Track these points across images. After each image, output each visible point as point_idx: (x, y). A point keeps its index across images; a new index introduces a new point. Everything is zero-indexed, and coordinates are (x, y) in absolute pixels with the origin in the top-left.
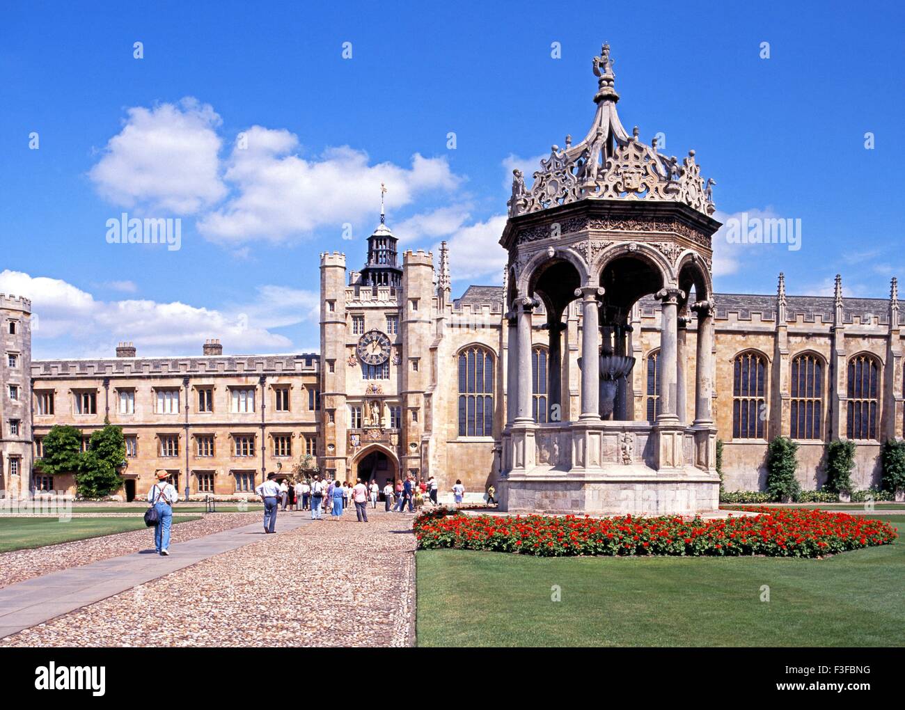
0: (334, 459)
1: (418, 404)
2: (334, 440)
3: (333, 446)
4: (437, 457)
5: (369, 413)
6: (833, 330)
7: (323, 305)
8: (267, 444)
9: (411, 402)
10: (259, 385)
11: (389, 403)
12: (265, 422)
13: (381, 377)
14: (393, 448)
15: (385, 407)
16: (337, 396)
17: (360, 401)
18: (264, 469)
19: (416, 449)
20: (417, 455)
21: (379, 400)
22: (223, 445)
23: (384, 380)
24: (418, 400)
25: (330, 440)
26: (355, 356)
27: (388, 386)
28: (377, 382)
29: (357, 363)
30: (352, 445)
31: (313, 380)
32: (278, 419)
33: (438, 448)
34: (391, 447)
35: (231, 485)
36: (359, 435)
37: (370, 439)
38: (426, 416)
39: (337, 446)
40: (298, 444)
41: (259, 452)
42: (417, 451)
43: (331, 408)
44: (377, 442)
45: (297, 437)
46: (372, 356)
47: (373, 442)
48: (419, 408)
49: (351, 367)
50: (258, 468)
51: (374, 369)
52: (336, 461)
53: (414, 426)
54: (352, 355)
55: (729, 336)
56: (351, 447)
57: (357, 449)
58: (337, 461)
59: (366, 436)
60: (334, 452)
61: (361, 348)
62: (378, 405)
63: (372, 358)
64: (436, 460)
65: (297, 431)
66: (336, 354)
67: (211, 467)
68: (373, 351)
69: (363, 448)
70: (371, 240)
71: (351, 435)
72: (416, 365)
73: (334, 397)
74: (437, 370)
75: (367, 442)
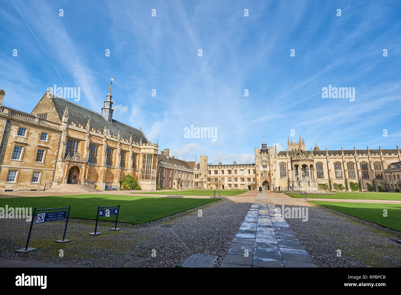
0: (258, 182)
3: (258, 180)
4: (277, 182)
5: (264, 174)
6: (355, 157)
7: (255, 156)
8: (246, 180)
9: (272, 172)
10: (245, 169)
12: (246, 176)
14: (269, 180)
16: (258, 171)
17: (262, 172)
18: (246, 184)
21: (266, 172)
22: (239, 179)
27: (267, 169)
28: (265, 169)
29: (262, 166)
31: (254, 169)
32: (248, 175)
33: (277, 180)
35: (240, 186)
36: (262, 178)
38: (274, 175)
40: (252, 180)
41: (245, 181)
42: (273, 181)
43: (257, 173)
44: (266, 179)
49: (260, 166)
51: (264, 166)
53: (272, 177)
55: (332, 159)
56: (261, 180)
59: (264, 178)
61: (262, 163)
65: (251, 177)
66: (258, 164)
67: (237, 183)
68: (264, 163)
69: (263, 180)
70: (262, 145)
72: (272, 166)
74: (276, 167)
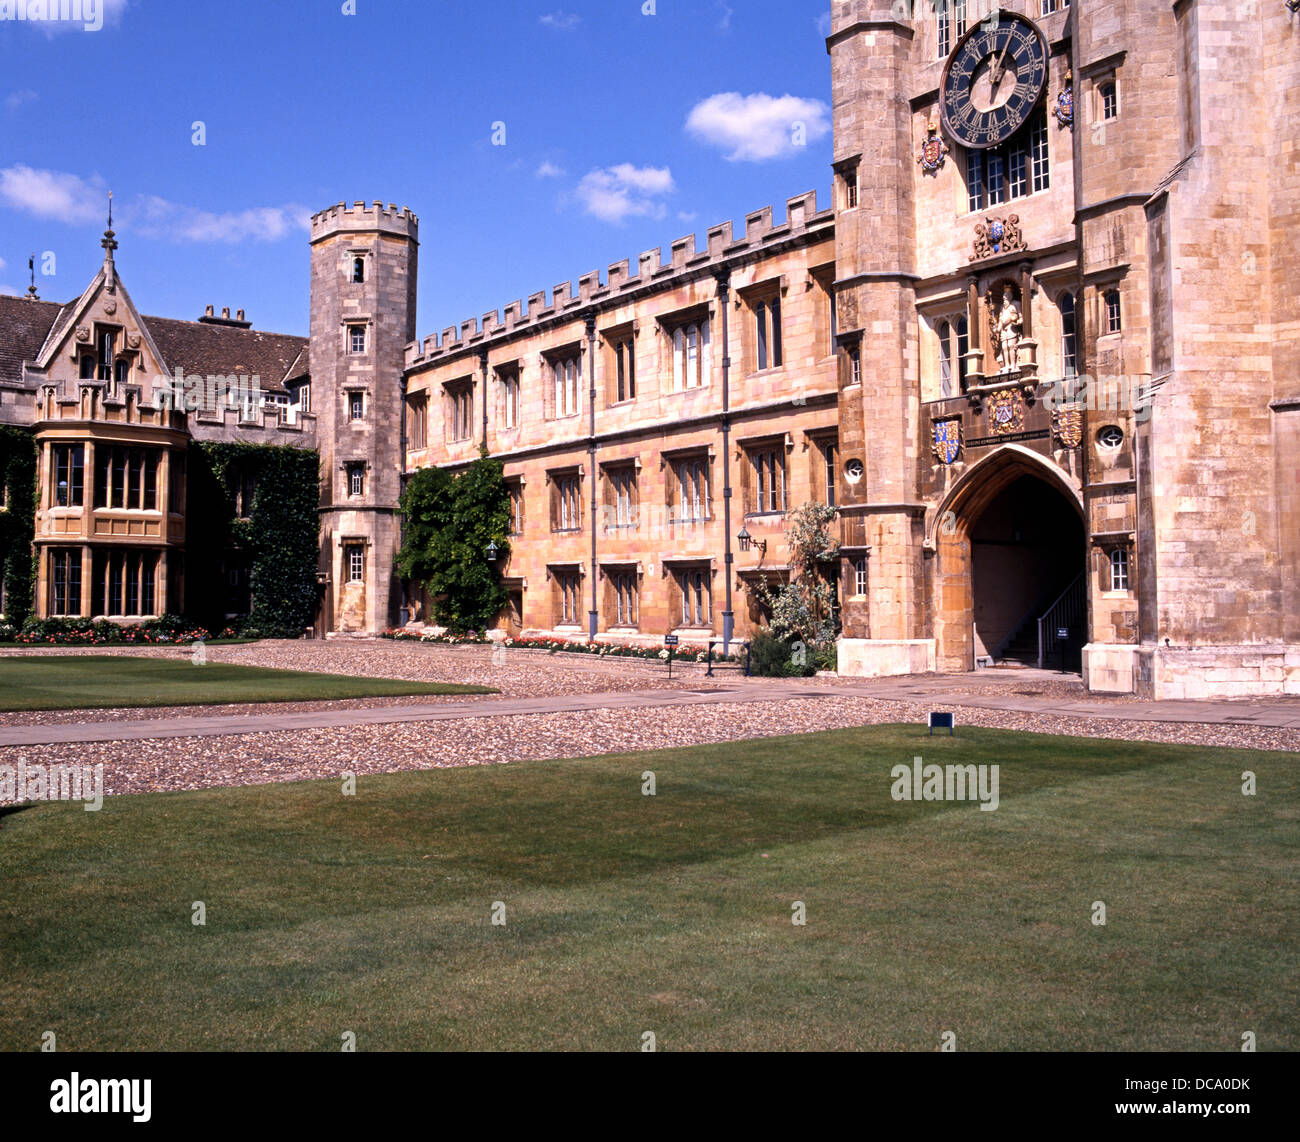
0: (863, 512)
1: (1121, 251)
2: (861, 444)
3: (860, 465)
4: (1206, 477)
5: (984, 331)
8: (736, 480)
9: (1097, 253)
10: (716, 300)
11: (1047, 281)
12: (732, 409)
13: (1025, 190)
14: (1065, 459)
15: (1036, 301)
16: (868, 286)
17: (957, 291)
18: (729, 558)
19: (1116, 450)
20: (1121, 477)
21: (1015, 276)
22: (652, 489)
23: (1035, 194)
24: (1119, 238)
25: (851, 445)
26: (938, 136)
27: (1048, 215)
28: (1009, 209)
29: (947, 158)
30: (940, 462)
32: (757, 396)
33: (1208, 438)
34: (1058, 453)
35: (665, 605)
36: (958, 418)
37: (991, 432)
38: (1158, 300)
39: (868, 467)
40: (803, 471)
41: (717, 506)
42: (1124, 461)
43: (850, 329)
44: (1012, 438)
45: (798, 448)
46: (986, 115)
47: (1001, 439)
48: (1124, 269)
49: (928, 177)
50: (717, 556)
51: (999, 164)
52: (868, 519)
53: (1105, 354)
54: (932, 133)
56: (936, 467)
57: (953, 471)
58: (871, 523)
59: (978, 419)
60: (862, 488)
61: (957, 95)
62: (1016, 297)
63: (985, 123)
64: (1201, 492)
65: (795, 429)
66: (860, 139)
67: (633, 555)
68: (990, 96)
69: (970, 468)
71: (936, 421)
72: (1111, 92)
73: (858, 291)
74: (1197, 87)
75: (984, 441)
